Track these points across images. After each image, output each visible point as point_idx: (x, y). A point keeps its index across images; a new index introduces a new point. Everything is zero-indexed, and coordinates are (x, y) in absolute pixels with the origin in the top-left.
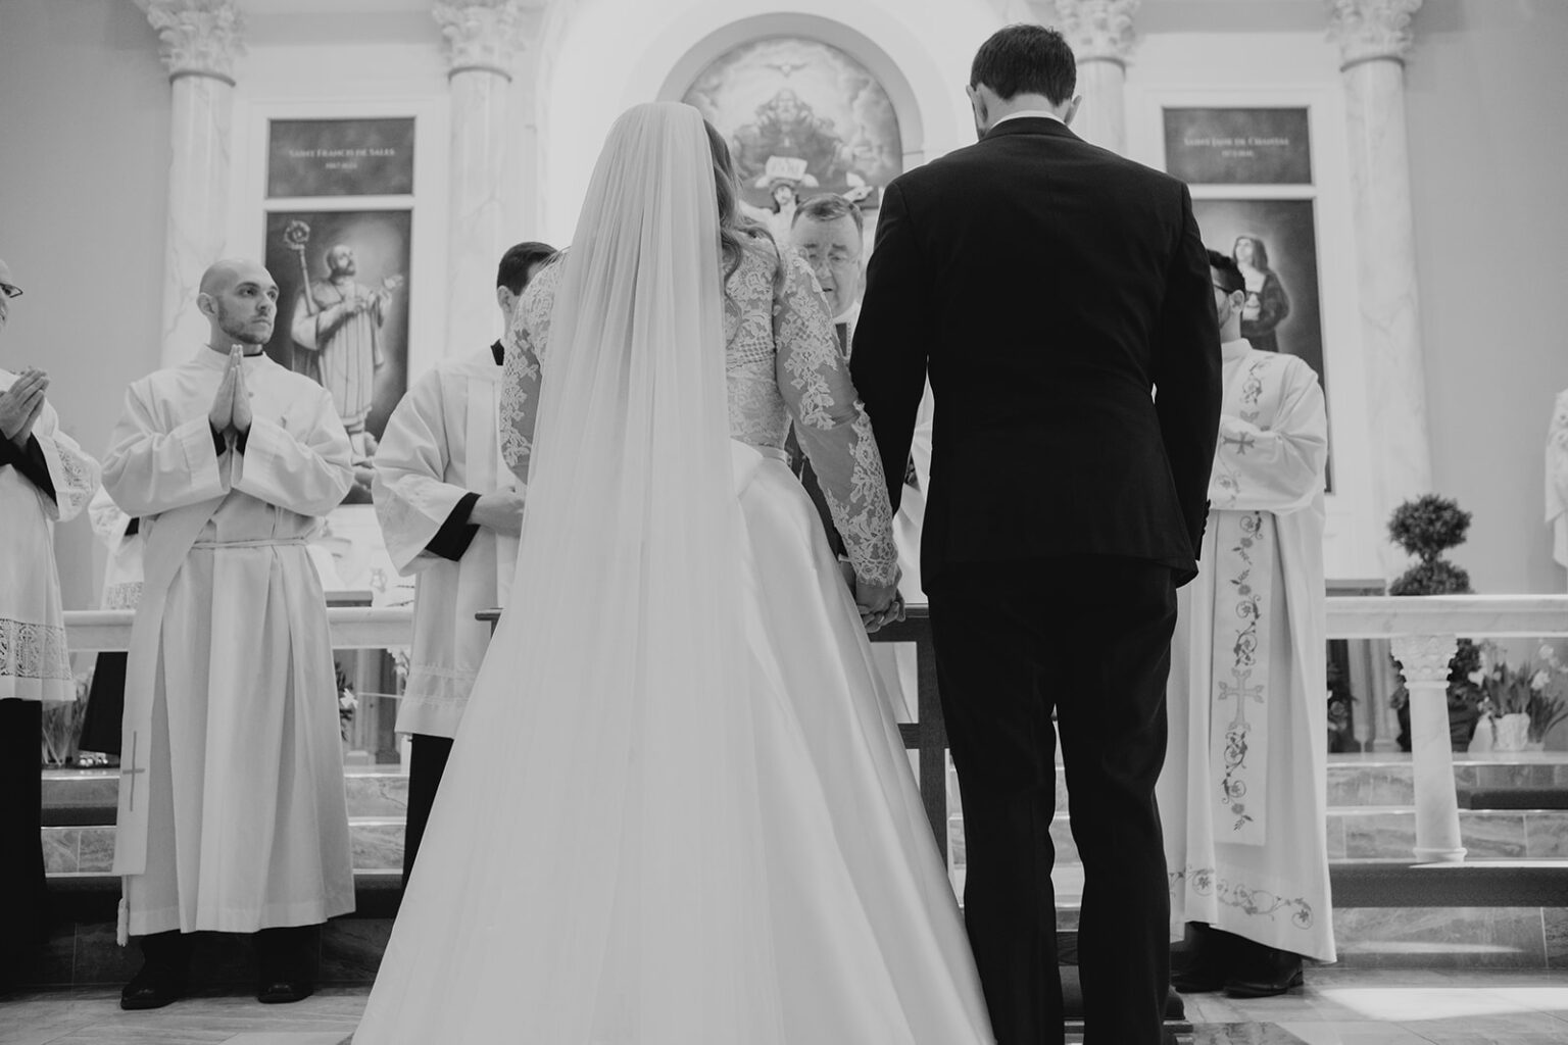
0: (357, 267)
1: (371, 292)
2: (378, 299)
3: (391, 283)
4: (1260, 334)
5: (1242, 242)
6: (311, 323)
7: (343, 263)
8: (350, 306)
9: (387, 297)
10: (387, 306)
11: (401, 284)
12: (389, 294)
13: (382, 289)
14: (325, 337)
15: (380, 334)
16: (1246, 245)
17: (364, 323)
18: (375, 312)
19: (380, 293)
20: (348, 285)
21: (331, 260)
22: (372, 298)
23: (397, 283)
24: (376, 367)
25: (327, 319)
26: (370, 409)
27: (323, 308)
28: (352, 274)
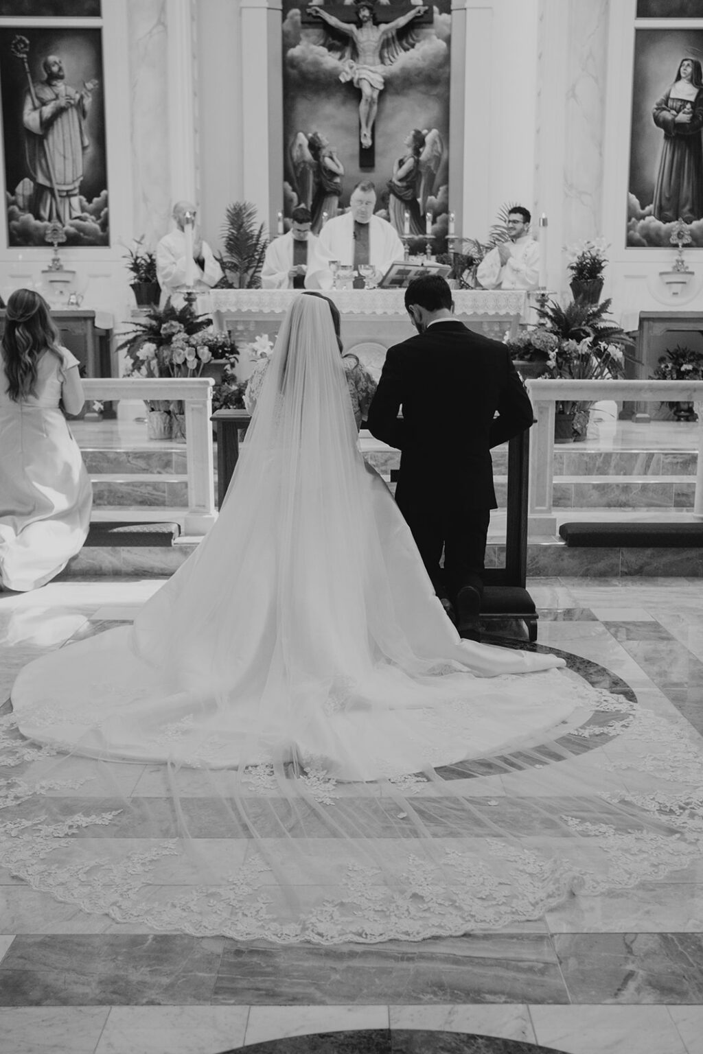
0: (66, 72)
1: (77, 92)
2: (82, 97)
3: (90, 86)
4: (691, 133)
5: (686, 63)
6: (36, 115)
7: (55, 69)
8: (62, 102)
9: (88, 96)
10: (88, 102)
11: (97, 86)
12: (90, 94)
13: (84, 89)
14: (47, 124)
15: (85, 123)
16: (688, 65)
17: (73, 115)
18: (80, 106)
19: (83, 93)
20: (61, 86)
21: (47, 66)
22: (78, 97)
23: (94, 86)
24: (84, 148)
25: (48, 111)
26: (81, 179)
27: (44, 104)
28: (62, 78)
